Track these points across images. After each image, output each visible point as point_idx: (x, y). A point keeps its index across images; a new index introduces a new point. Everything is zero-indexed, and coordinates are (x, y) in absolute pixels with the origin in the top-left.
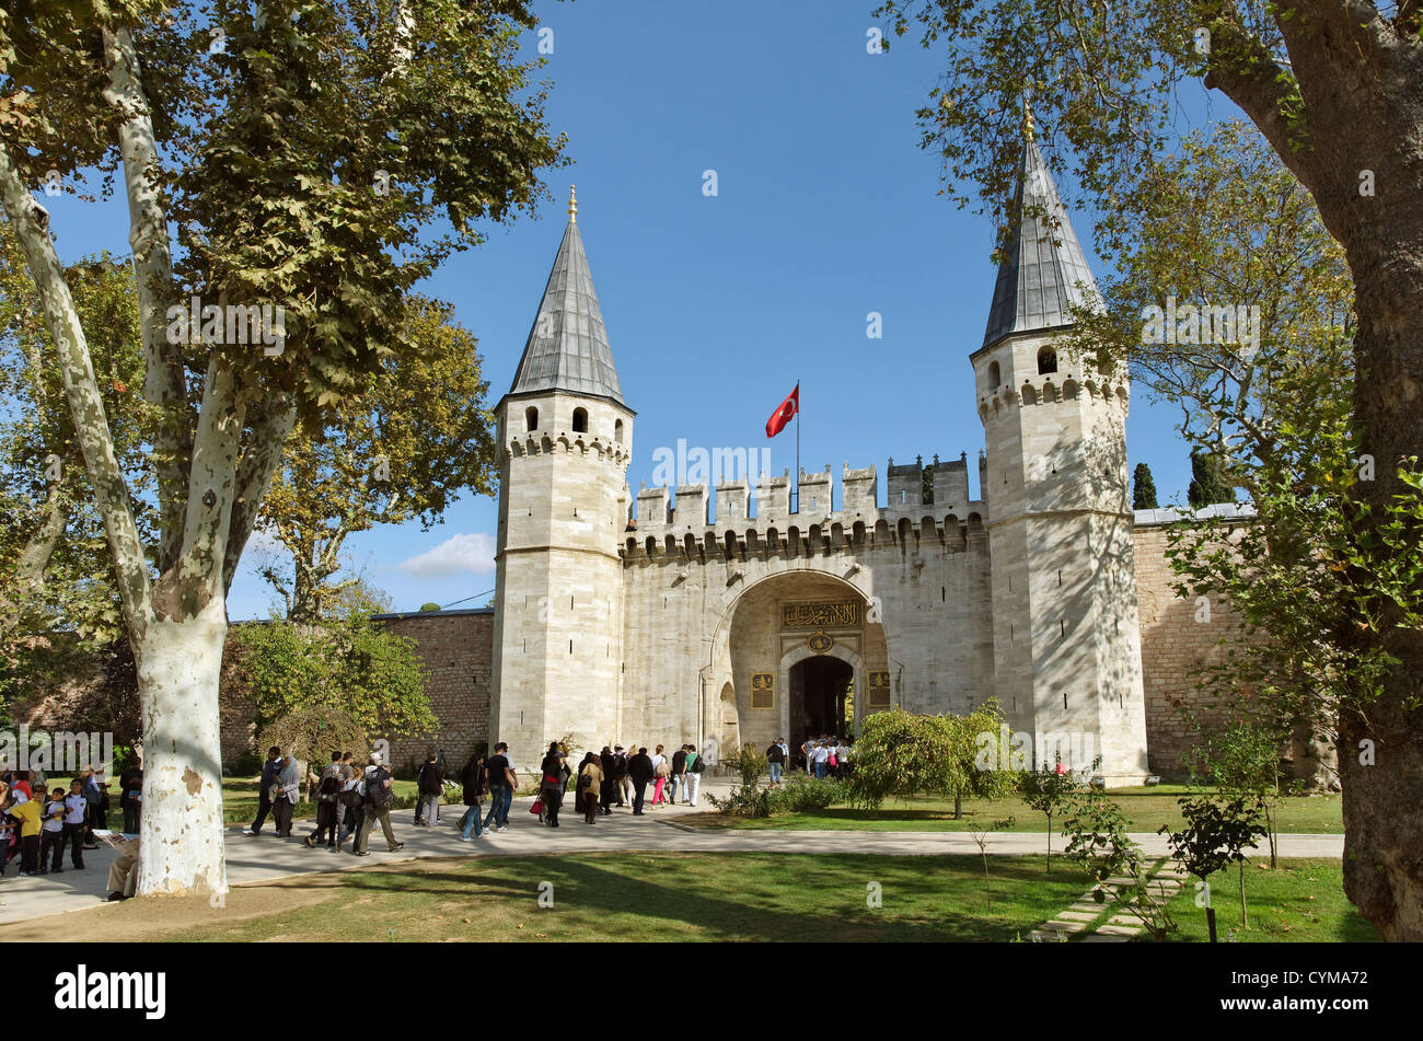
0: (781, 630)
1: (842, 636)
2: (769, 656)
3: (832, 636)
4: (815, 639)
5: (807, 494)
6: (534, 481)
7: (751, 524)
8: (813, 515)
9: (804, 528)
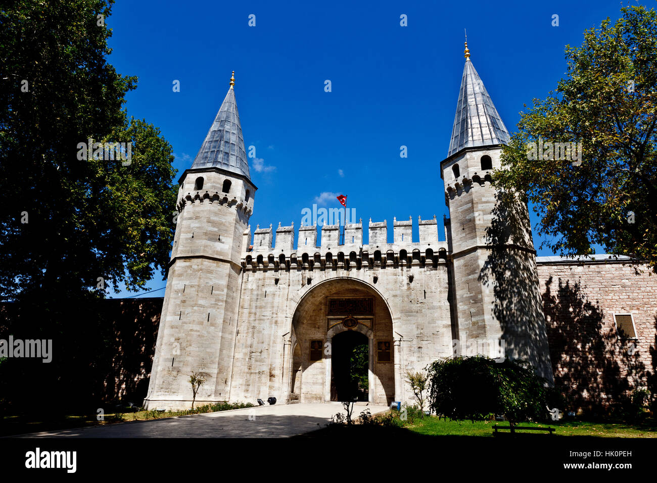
0: (328, 314)
1: (362, 319)
3: (357, 319)
4: (347, 321)
5: (349, 234)
6: (197, 218)
7: (317, 250)
8: (352, 246)
9: (347, 253)
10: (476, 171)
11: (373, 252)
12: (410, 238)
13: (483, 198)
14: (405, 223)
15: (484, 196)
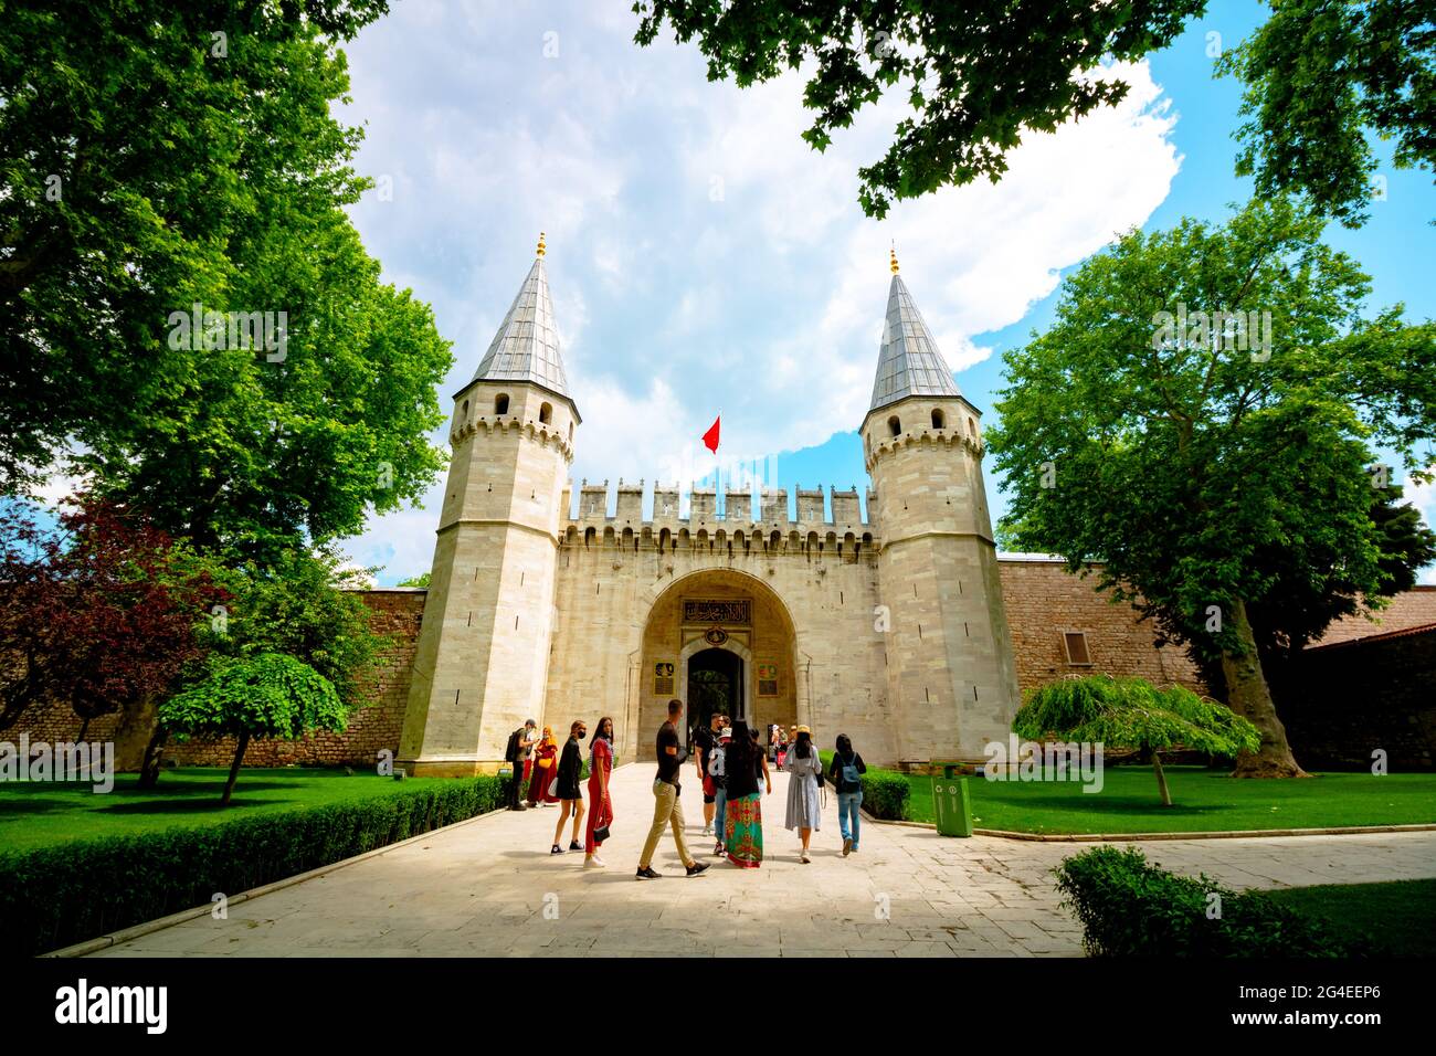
0: (683, 623)
1: (735, 631)
2: (671, 646)
3: (727, 631)
4: (711, 634)
5: (733, 504)
6: (496, 459)
7: (684, 524)
8: (741, 522)
9: (730, 531)
10: (925, 429)
11: (769, 533)
13: (934, 467)
15: (936, 465)
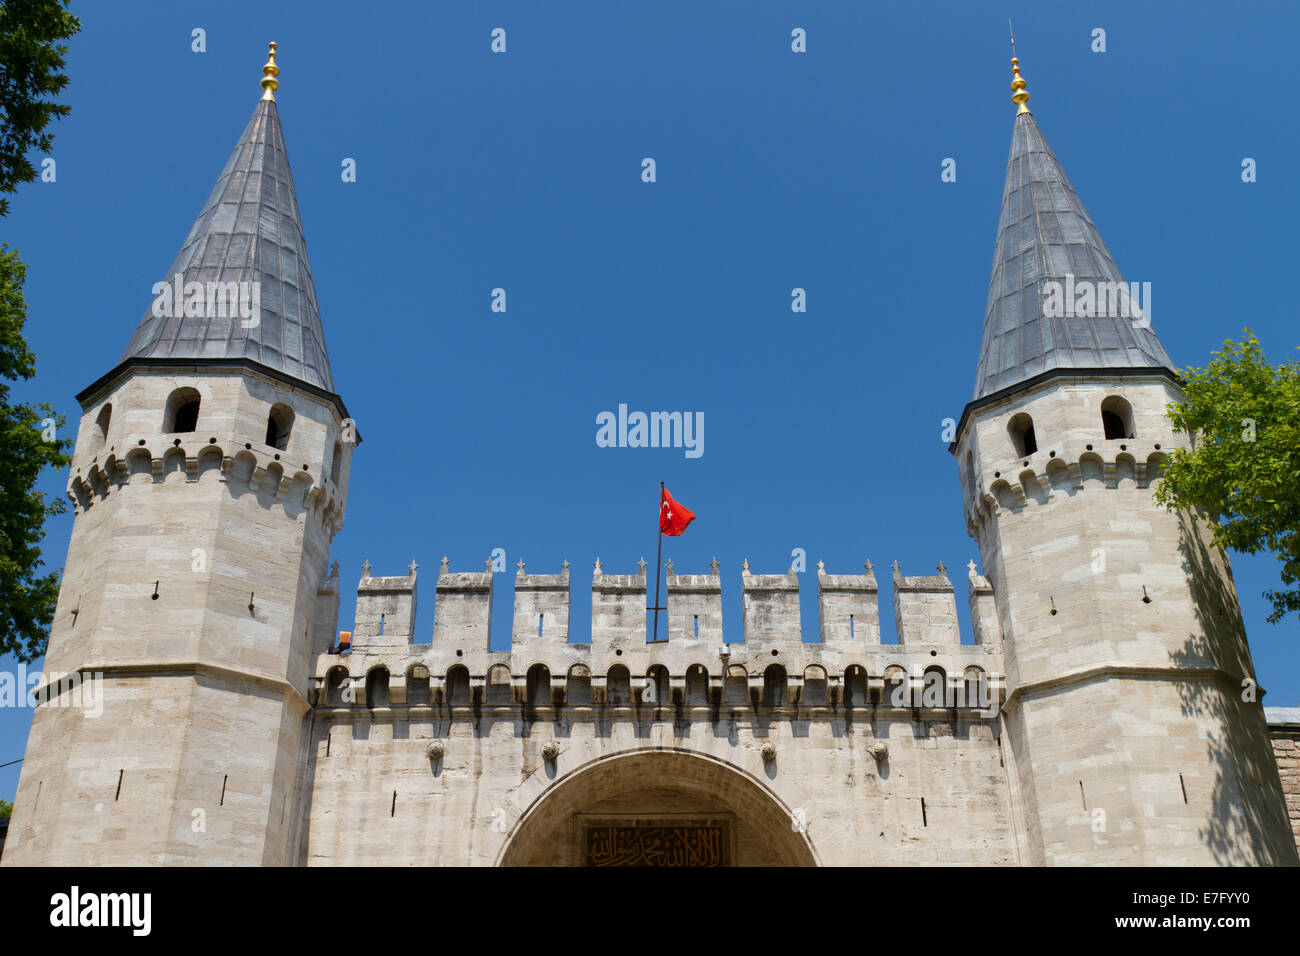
5: (683, 609)
6: (171, 529)
7: (579, 655)
8: (696, 647)
9: (677, 668)
10: (1089, 440)
11: (761, 669)
12: (874, 630)
13: (1111, 522)
14: (857, 580)
15: (1115, 517)
